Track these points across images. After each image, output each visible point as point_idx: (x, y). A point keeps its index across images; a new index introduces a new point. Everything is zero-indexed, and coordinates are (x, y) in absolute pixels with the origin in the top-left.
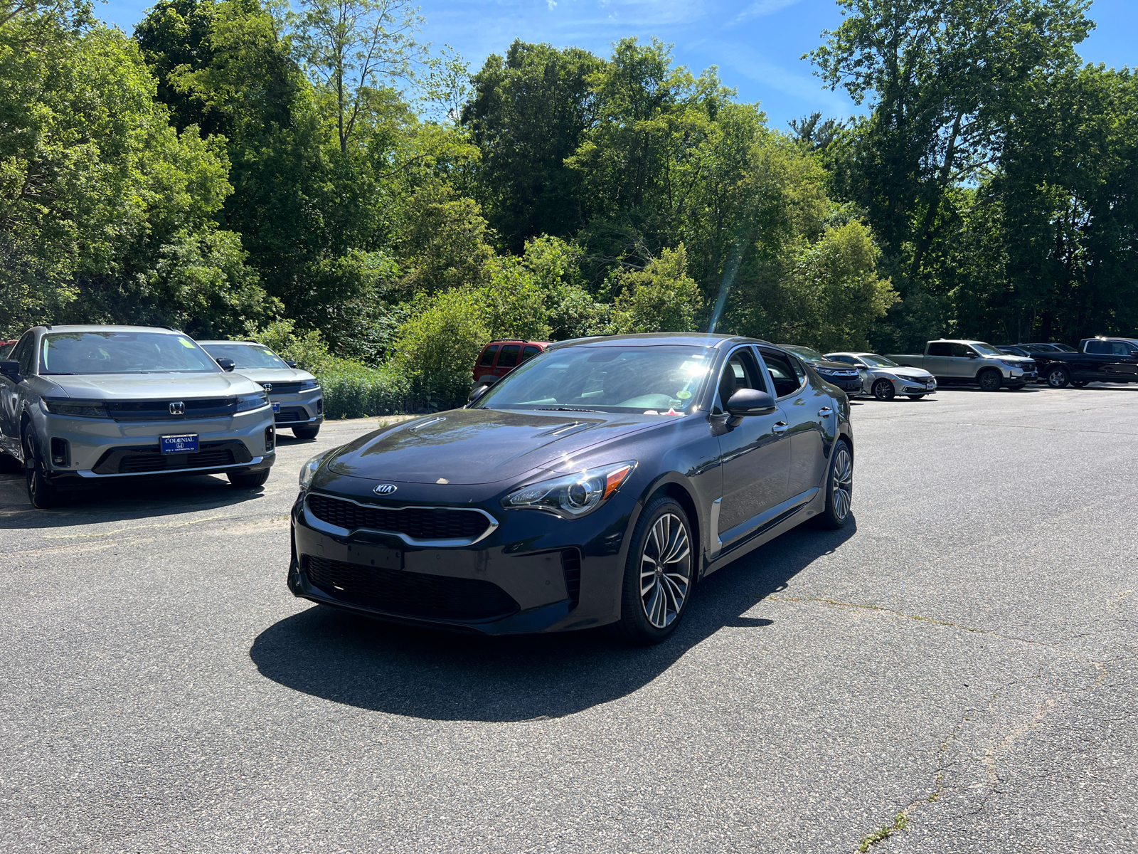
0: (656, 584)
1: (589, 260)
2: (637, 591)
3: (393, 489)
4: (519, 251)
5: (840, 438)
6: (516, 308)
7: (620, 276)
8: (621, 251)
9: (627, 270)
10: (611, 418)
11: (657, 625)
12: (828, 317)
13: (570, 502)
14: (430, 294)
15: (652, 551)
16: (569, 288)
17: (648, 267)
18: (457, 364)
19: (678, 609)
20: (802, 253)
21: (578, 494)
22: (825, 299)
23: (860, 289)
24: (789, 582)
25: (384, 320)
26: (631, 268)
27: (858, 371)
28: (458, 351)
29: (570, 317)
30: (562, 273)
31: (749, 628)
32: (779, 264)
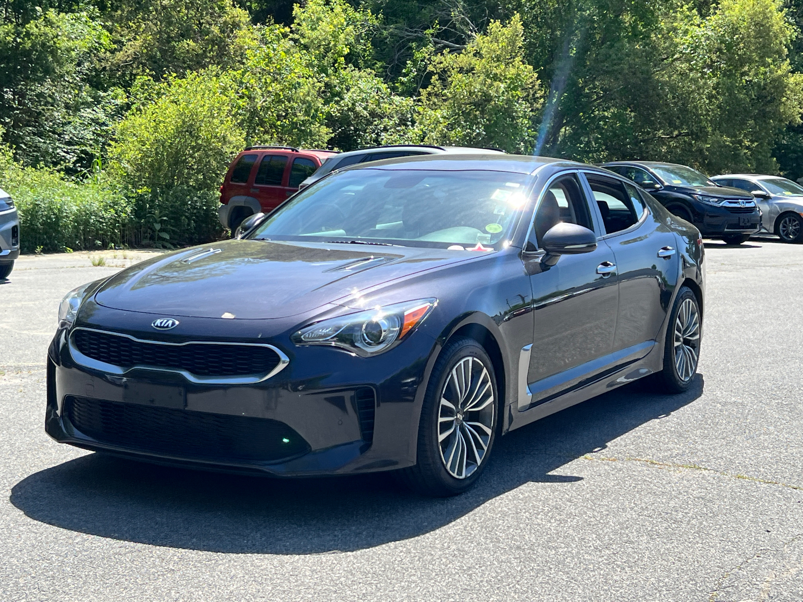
0: (455, 430)
1: (385, 33)
2: (434, 437)
3: (173, 324)
4: (286, 18)
5: (684, 284)
6: (280, 102)
7: (429, 59)
8: (432, 22)
9: (439, 51)
10: (409, 253)
11: (455, 475)
12: (720, 124)
13: (365, 340)
14: (157, 79)
15: (451, 395)
16: (357, 73)
17: (469, 47)
18: (197, 180)
19: (479, 461)
20: (686, 32)
21: (374, 333)
22: (717, 99)
23: (765, 85)
24: (609, 444)
25: (87, 113)
26: (445, 46)
27: (755, 200)
28: (199, 162)
29: (357, 115)
30: (346, 51)
31: (555, 484)
32: (654, 48)
